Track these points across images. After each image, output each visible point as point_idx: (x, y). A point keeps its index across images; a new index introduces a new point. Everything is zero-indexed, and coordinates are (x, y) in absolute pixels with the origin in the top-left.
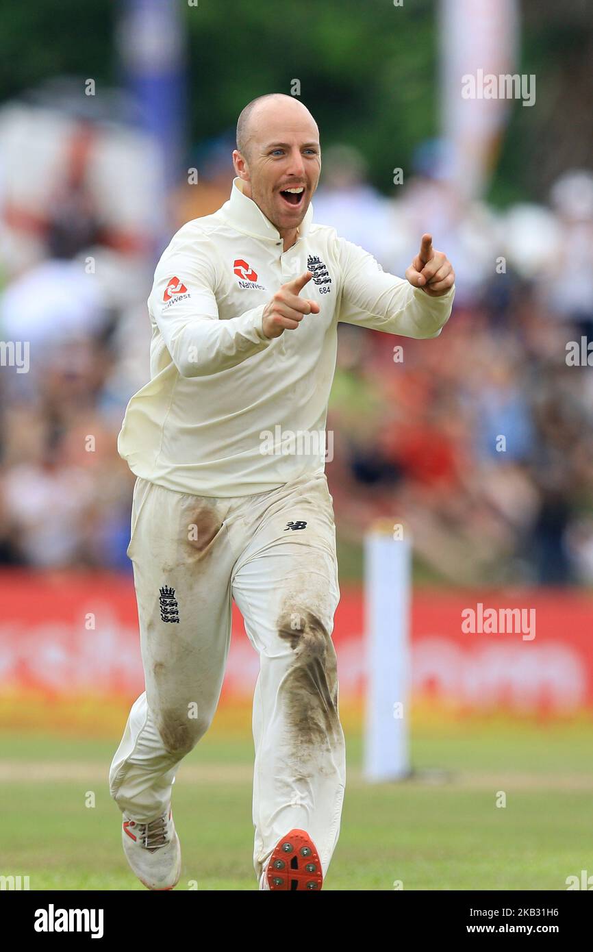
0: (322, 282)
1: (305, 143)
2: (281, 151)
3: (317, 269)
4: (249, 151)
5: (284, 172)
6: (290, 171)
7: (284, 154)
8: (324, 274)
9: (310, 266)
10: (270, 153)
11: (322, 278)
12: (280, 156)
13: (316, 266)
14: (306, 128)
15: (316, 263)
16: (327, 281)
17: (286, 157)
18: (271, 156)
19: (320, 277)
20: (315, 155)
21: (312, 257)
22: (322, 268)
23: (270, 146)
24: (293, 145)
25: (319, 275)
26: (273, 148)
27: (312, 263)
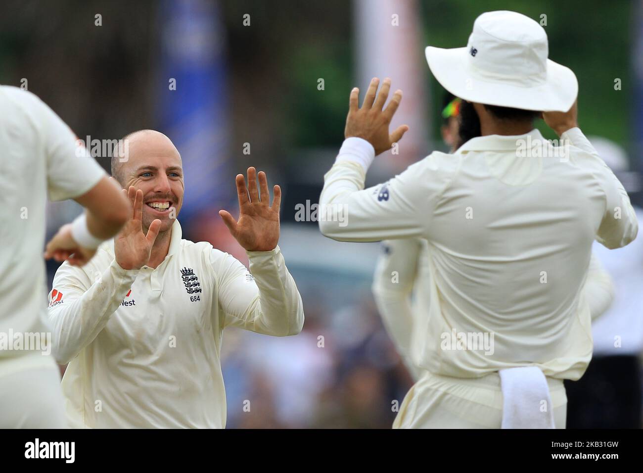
0: (194, 291)
1: (170, 166)
2: (150, 173)
3: (190, 280)
4: (123, 175)
5: (152, 190)
6: (157, 189)
7: (152, 175)
8: (196, 285)
9: (184, 277)
10: (141, 175)
11: (194, 288)
12: (149, 178)
13: (190, 277)
14: (170, 154)
15: (190, 274)
16: (198, 291)
17: (154, 178)
18: (141, 177)
19: (192, 287)
20: (178, 177)
21: (187, 269)
22: (194, 279)
23: (140, 169)
24: (159, 168)
25: (192, 285)
26: (142, 171)
27: (186, 274)
